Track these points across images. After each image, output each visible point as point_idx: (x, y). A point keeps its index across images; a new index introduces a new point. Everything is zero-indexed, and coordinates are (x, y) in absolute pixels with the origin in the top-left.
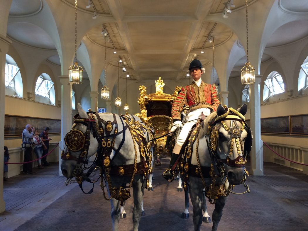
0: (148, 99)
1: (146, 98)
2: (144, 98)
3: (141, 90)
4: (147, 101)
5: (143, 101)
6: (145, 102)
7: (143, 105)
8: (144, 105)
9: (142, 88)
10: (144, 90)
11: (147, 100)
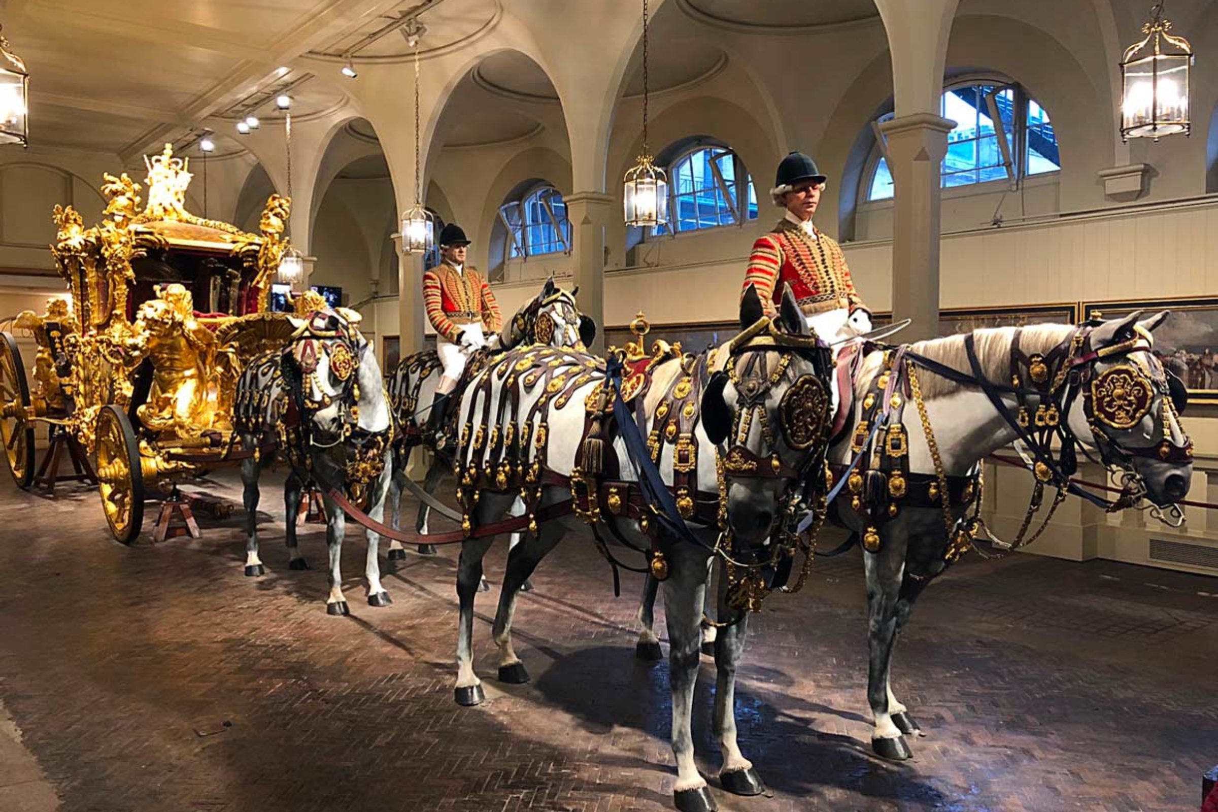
0: (148, 236)
1: (137, 233)
2: (130, 232)
3: (115, 193)
4: (142, 246)
5: (125, 244)
6: (134, 247)
7: (121, 260)
8: (126, 263)
9: (119, 186)
10: (129, 194)
11: (144, 243)
